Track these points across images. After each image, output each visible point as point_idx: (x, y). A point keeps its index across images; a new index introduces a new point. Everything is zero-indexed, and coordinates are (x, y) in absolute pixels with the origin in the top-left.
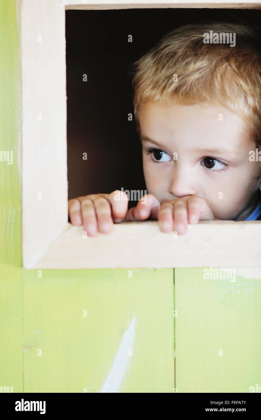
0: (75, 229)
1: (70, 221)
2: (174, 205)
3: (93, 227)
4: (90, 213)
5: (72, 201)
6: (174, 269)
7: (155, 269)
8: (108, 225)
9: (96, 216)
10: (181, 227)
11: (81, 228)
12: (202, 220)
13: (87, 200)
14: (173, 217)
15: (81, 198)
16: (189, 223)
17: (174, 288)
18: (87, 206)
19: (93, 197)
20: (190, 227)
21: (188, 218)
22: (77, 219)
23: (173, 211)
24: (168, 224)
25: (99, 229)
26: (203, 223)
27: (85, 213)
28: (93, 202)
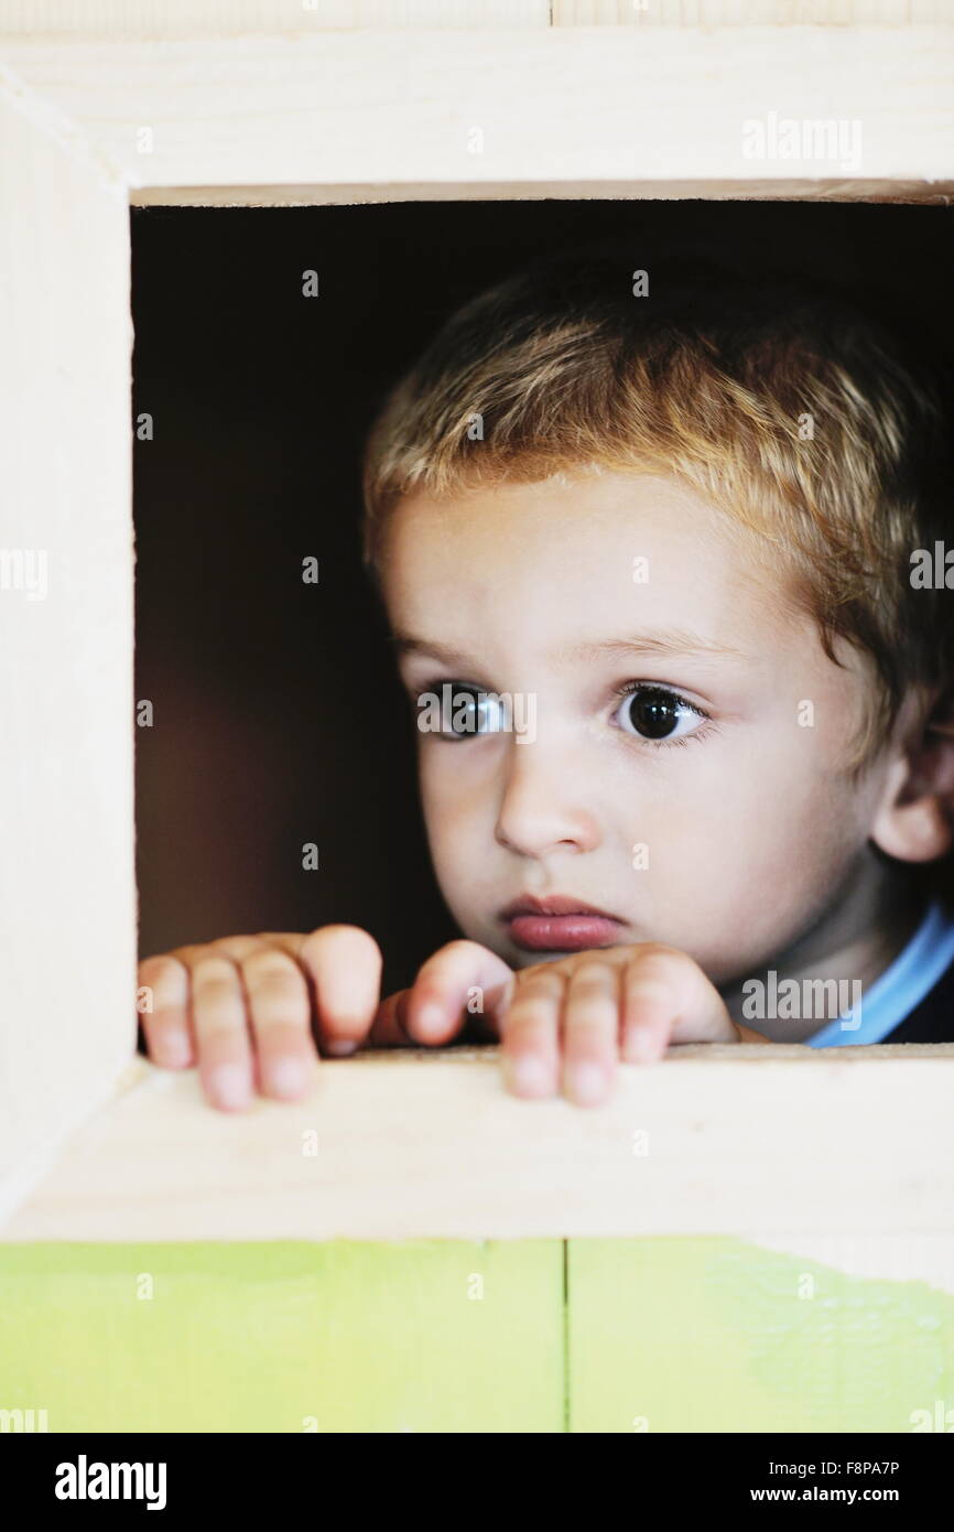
0: (165, 1084)
1: (143, 1047)
2: (567, 981)
3: (234, 1077)
4: (224, 1016)
5: (152, 962)
6: (565, 1242)
7: (488, 1243)
8: (298, 1065)
9: (250, 1026)
10: (589, 1078)
11: (192, 1077)
12: (679, 1044)
13: (214, 965)
14: (562, 1033)
15: (194, 952)
16: (622, 1059)
17: (566, 1316)
18: (214, 985)
19: (240, 946)
20: (627, 1074)
21: (621, 1039)
22: (171, 1041)
23: (563, 1005)
24: (538, 1065)
25: (260, 1084)
26: (684, 1056)
27: (206, 1019)
28: (239, 968)
